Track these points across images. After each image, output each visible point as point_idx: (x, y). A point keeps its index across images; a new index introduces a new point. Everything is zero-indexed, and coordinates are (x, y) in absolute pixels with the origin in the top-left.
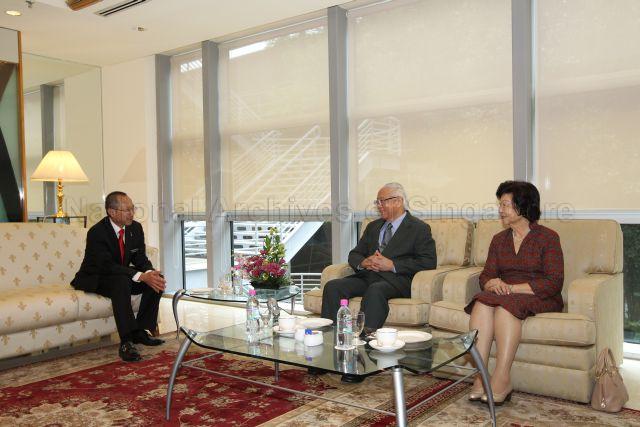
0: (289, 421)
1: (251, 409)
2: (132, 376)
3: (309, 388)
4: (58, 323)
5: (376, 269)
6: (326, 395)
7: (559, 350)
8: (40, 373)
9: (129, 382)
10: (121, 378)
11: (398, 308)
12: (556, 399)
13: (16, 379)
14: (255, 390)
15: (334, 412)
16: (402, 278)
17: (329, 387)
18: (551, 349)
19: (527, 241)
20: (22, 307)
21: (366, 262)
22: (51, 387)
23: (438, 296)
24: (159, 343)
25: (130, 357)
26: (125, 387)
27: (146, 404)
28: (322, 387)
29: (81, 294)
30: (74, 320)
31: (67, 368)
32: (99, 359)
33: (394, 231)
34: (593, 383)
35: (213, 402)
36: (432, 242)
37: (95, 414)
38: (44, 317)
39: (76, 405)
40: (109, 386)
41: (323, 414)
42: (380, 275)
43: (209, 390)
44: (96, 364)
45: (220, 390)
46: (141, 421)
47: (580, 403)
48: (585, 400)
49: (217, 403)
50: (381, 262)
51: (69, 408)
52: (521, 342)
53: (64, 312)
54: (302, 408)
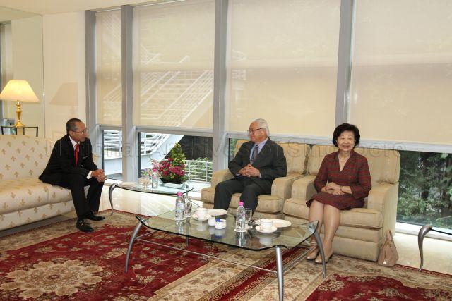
0: (203, 273)
1: (177, 265)
2: (91, 243)
3: (209, 251)
4: (35, 206)
5: (249, 175)
6: (221, 256)
7: (362, 230)
8: (27, 240)
9: (91, 247)
10: (84, 244)
11: (264, 201)
12: (358, 259)
13: (12, 244)
14: (175, 252)
15: (228, 267)
16: (265, 181)
17: (221, 251)
18: (357, 229)
19: (348, 163)
20: (13, 196)
21: (242, 171)
22: (40, 250)
23: (288, 195)
24: (101, 218)
25: (86, 230)
26: (90, 250)
27: (109, 261)
28: (217, 251)
29: (49, 186)
30: (46, 204)
31: (45, 236)
32: (64, 230)
33: (260, 150)
34: (380, 250)
35: (151, 260)
36: (284, 159)
37: (78, 269)
38: (27, 203)
39: (62, 263)
40: (79, 249)
41: (222, 268)
42: (252, 179)
43: (146, 252)
44: (63, 233)
45: (153, 252)
46: (110, 273)
47: (371, 261)
48: (375, 259)
49: (154, 261)
50: (251, 171)
51: (59, 264)
52: (341, 225)
53: (39, 199)
54: (209, 264)
